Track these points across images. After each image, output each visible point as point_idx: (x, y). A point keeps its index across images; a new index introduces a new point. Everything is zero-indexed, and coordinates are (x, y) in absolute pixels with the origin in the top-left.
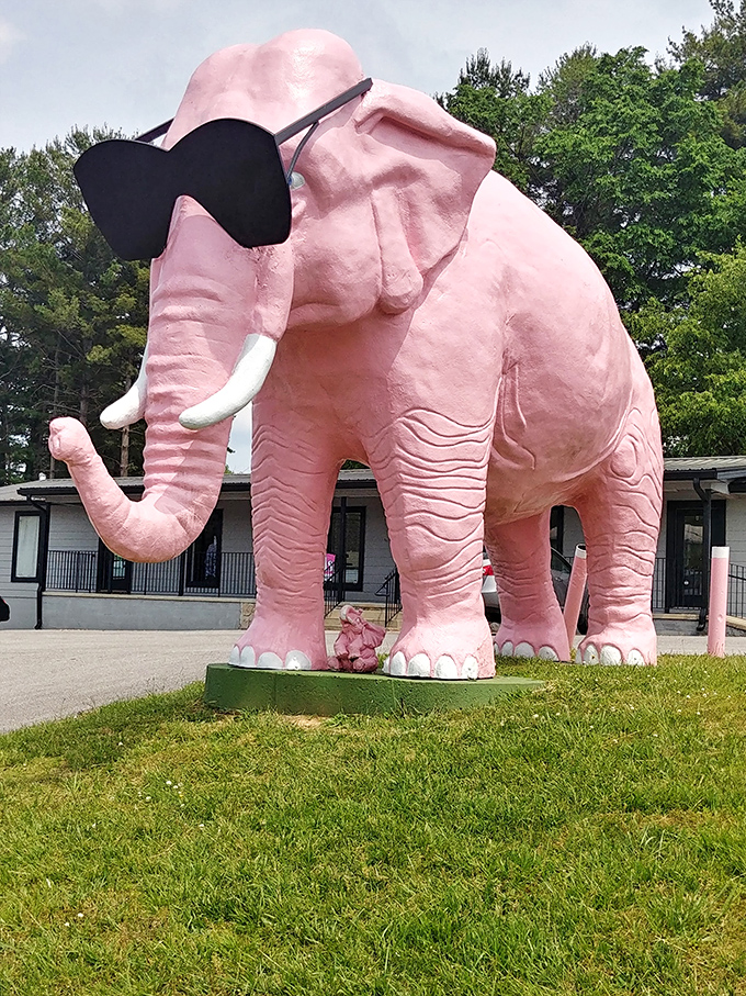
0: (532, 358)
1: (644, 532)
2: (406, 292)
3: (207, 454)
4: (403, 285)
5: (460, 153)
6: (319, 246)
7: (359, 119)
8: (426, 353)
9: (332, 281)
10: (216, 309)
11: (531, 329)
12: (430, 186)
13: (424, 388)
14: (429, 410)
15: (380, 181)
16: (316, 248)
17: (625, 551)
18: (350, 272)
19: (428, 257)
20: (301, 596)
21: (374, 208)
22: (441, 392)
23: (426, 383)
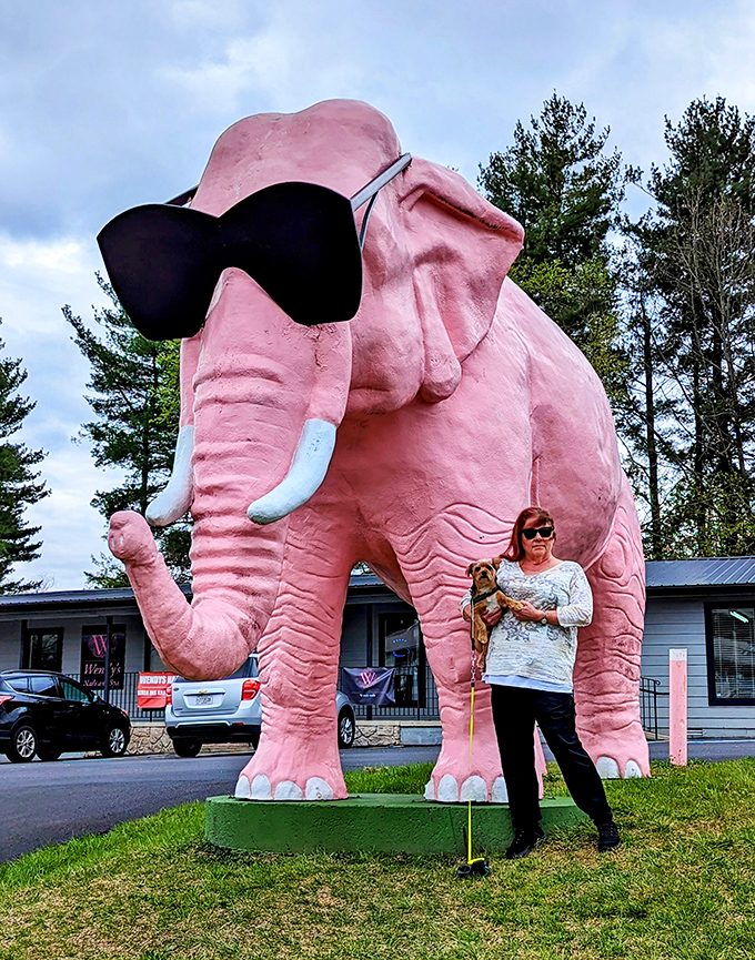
0: (552, 452)
1: (633, 635)
2: (448, 378)
3: (268, 553)
4: (445, 372)
5: (490, 236)
6: (373, 325)
7: (402, 195)
8: (467, 445)
9: (385, 364)
10: (276, 390)
11: (552, 422)
12: (465, 269)
13: (466, 481)
14: (471, 505)
15: (421, 260)
16: (370, 328)
17: (616, 655)
18: (401, 355)
19: (465, 343)
20: (318, 715)
21: (416, 289)
22: (482, 485)
23: (469, 478)
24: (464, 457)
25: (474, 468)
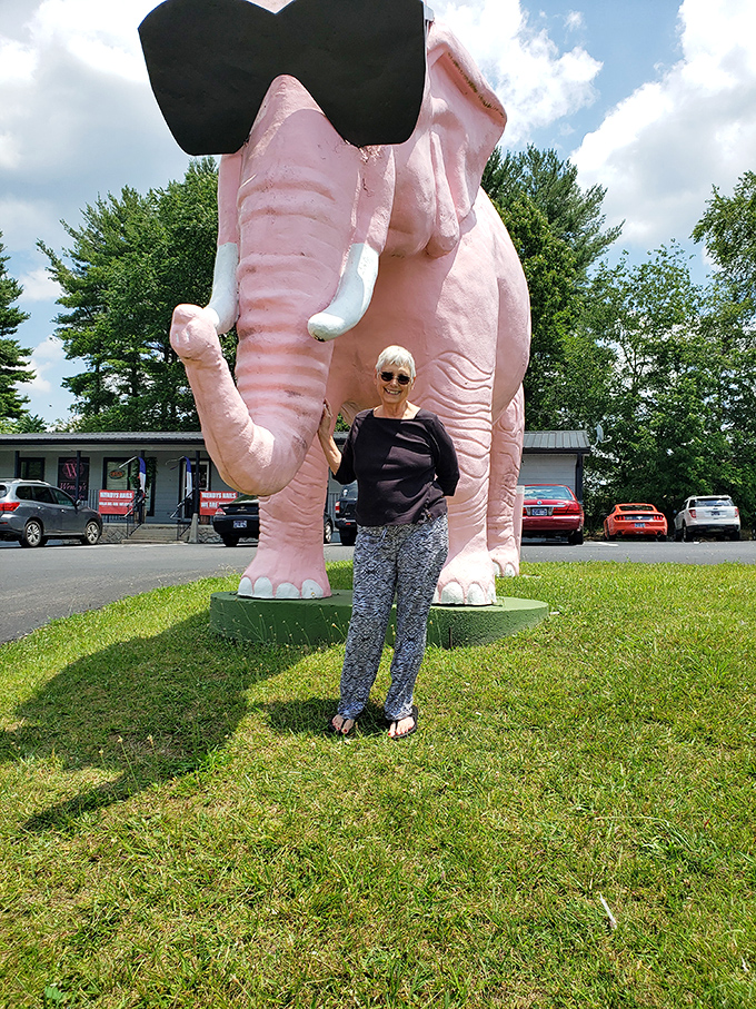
1: (514, 474)
2: (451, 235)
3: (318, 373)
4: (449, 228)
5: (483, 115)
6: (408, 164)
9: (412, 206)
10: (329, 208)
12: (465, 138)
13: (457, 332)
14: (460, 355)
15: (437, 119)
17: (503, 488)
21: (432, 143)
22: (469, 338)
23: (458, 328)
24: (456, 310)
25: (463, 321)
